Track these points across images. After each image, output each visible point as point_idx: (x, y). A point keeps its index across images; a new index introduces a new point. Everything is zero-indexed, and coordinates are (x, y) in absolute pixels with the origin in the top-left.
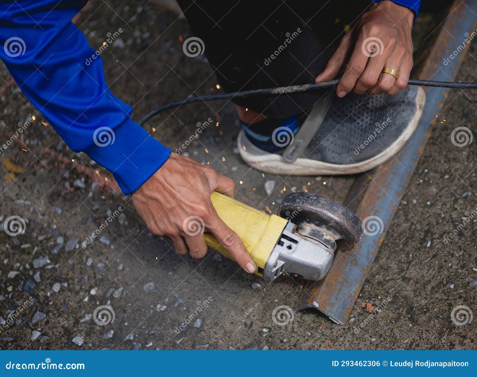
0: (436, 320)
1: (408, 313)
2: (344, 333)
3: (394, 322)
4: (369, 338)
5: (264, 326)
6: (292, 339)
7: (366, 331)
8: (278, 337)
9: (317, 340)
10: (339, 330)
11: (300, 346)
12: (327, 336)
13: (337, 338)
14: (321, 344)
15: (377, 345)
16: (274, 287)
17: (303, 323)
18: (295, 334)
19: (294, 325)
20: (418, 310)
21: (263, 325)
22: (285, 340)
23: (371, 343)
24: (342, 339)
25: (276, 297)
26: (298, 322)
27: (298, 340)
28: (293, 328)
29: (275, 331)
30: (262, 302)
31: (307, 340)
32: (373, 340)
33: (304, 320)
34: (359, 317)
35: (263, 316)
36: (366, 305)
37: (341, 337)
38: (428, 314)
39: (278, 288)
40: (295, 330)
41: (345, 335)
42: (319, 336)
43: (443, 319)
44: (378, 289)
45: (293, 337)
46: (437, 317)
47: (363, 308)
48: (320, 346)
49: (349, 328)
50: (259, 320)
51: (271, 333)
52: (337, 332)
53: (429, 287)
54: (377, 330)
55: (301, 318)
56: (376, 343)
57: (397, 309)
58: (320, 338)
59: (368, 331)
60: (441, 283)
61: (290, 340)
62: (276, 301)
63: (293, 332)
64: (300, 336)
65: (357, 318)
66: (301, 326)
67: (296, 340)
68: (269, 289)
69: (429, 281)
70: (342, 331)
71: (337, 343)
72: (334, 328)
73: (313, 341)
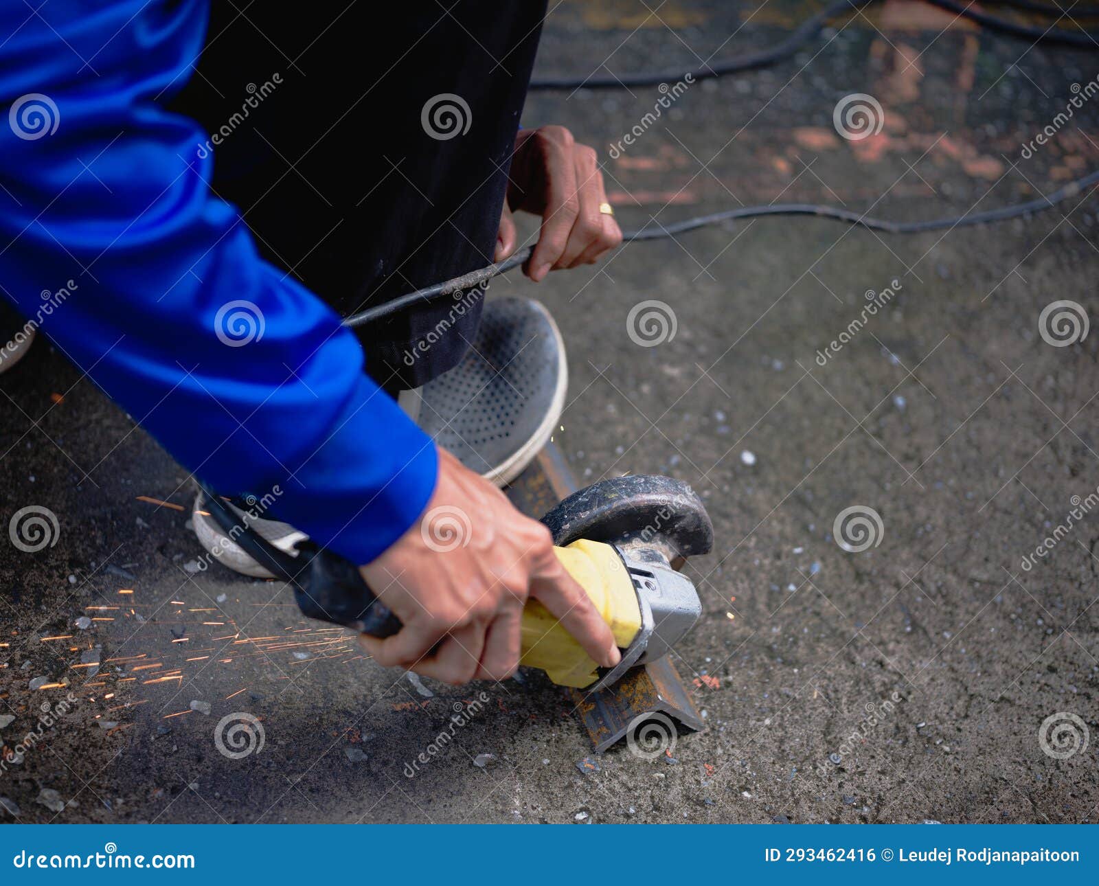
0: (822, 644)
1: (772, 658)
2: (712, 740)
3: (767, 680)
4: (759, 723)
5: (570, 812)
6: (641, 801)
7: (743, 717)
8: (613, 812)
9: (684, 777)
10: (701, 740)
11: (665, 802)
12: (693, 760)
13: (711, 755)
14: (696, 777)
15: (780, 725)
16: (518, 742)
17: (631, 767)
18: (639, 791)
19: (620, 779)
20: (781, 645)
21: (567, 812)
22: (632, 811)
23: (770, 729)
24: (720, 751)
25: (539, 756)
26: (622, 769)
27: (652, 797)
28: (624, 784)
29: (597, 808)
30: (522, 779)
31: (667, 786)
32: (767, 722)
33: (626, 761)
34: (710, 705)
35: (550, 799)
36: (702, 682)
37: (715, 748)
38: (801, 643)
39: (526, 741)
40: (631, 785)
41: (718, 742)
42: (681, 769)
43: (827, 637)
44: (692, 651)
45: (638, 797)
46: (818, 640)
47: (701, 688)
48: (698, 782)
49: (713, 729)
50: (549, 809)
51: (595, 815)
52: (702, 745)
53: (761, 607)
54: (757, 704)
55: (620, 761)
56: (777, 723)
57: (751, 661)
58: (684, 770)
59: (745, 714)
60: (771, 593)
61: (640, 805)
62: (546, 761)
63: (630, 790)
64: (649, 789)
65: (709, 707)
66: (633, 773)
67: (649, 798)
68: (512, 753)
69: (753, 600)
70: (706, 739)
71: (719, 762)
72: (688, 743)
73: (678, 781)
